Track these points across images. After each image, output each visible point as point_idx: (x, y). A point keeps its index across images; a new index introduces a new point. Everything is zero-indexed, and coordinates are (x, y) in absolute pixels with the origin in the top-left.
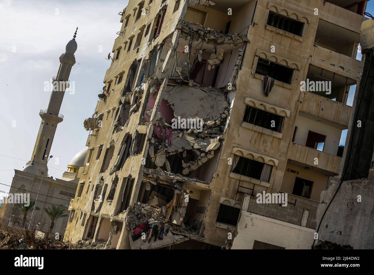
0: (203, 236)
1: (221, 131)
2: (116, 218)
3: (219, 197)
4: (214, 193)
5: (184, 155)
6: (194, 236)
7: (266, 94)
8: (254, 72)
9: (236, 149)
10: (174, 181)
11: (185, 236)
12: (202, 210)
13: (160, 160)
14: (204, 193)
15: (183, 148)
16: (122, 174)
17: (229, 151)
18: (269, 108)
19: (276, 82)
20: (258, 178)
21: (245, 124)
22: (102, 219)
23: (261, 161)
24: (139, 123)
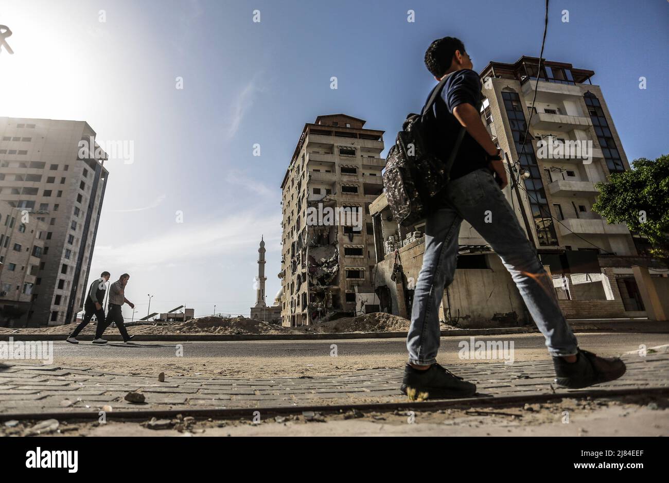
0: (343, 309)
1: (337, 262)
2: (303, 313)
3: (345, 291)
4: (342, 289)
5: (325, 277)
6: (339, 311)
8: (344, 233)
9: (345, 268)
10: (323, 289)
12: (339, 298)
13: (315, 282)
14: (338, 290)
15: (323, 274)
16: (300, 293)
17: (343, 269)
19: (355, 235)
20: (359, 277)
21: (346, 256)
22: (297, 315)
23: (358, 270)
24: (302, 268)
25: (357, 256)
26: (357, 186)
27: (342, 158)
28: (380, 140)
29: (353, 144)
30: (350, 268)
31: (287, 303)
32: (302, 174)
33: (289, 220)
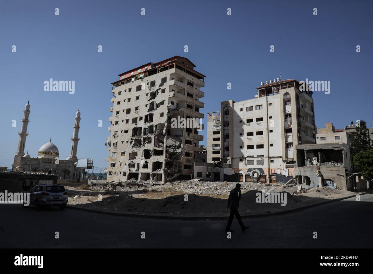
0: (182, 173)
1: (181, 147)
3: (184, 163)
4: (183, 162)
6: (181, 174)
7: (189, 136)
8: (186, 131)
10: (173, 161)
12: (181, 167)
13: (168, 156)
14: (181, 162)
16: (150, 161)
17: (184, 151)
18: (190, 139)
19: (190, 133)
20: (189, 156)
21: (186, 144)
22: (143, 173)
23: (190, 152)
24: (154, 147)
25: (190, 145)
26: (193, 105)
27: (188, 87)
28: (202, 80)
29: (193, 80)
30: (187, 151)
31: (121, 164)
32: (160, 89)
33: (128, 111)
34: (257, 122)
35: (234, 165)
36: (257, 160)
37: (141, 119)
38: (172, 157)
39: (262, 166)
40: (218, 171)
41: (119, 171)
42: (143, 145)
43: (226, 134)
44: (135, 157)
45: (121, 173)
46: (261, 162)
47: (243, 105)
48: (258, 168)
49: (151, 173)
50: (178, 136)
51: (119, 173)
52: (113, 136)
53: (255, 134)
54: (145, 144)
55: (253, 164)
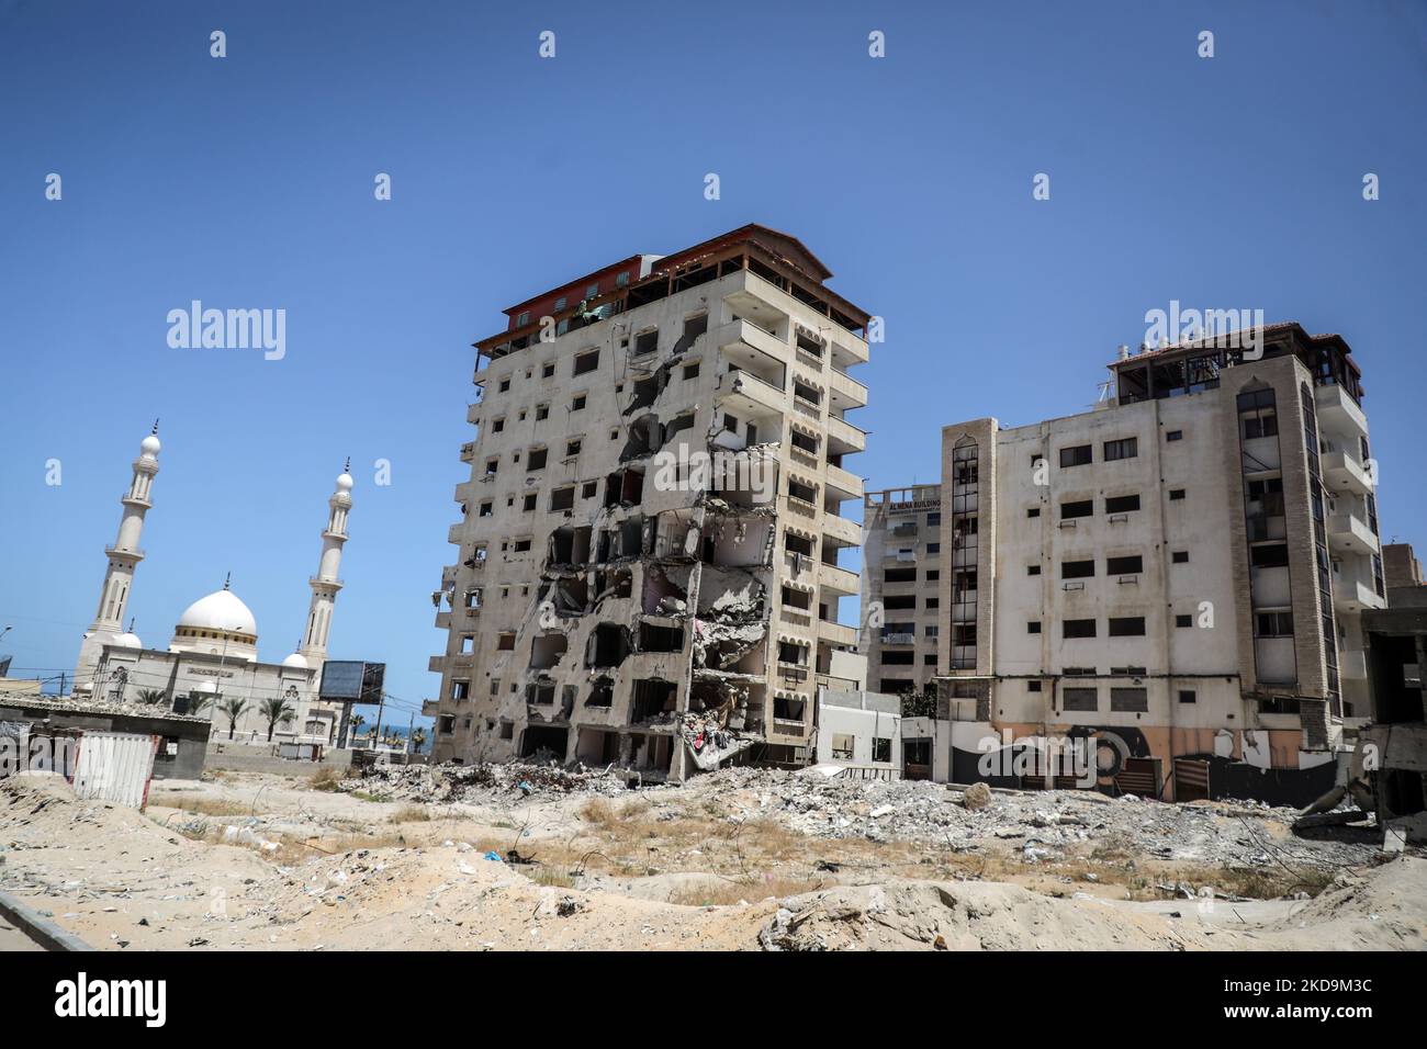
0: (764, 736)
2: (639, 729)
3: (774, 691)
4: (769, 686)
5: (718, 647)
6: (760, 738)
7: (796, 572)
8: (784, 549)
9: (779, 636)
10: (723, 679)
11: (750, 740)
12: (761, 707)
14: (762, 688)
16: (622, 674)
17: (774, 638)
18: (800, 586)
19: (804, 558)
20: (796, 661)
21: (784, 607)
23: (799, 643)
24: (644, 613)
25: (800, 611)
26: (817, 437)
27: (799, 356)
28: (859, 332)
29: (820, 329)
30: (788, 639)
31: (494, 684)
32: (676, 362)
33: (538, 460)
34: (1111, 515)
35: (998, 709)
36: (1112, 689)
37: (590, 491)
38: (720, 661)
39: (1139, 716)
40: (925, 735)
41: (484, 716)
42: (595, 605)
43: (965, 567)
44: (557, 654)
45: (491, 726)
46: (1130, 699)
47: (1046, 440)
48: (1118, 724)
49: (624, 732)
50: (751, 569)
51: (484, 726)
52: (466, 564)
53: (1101, 567)
54: (603, 599)
55: (1095, 709)
